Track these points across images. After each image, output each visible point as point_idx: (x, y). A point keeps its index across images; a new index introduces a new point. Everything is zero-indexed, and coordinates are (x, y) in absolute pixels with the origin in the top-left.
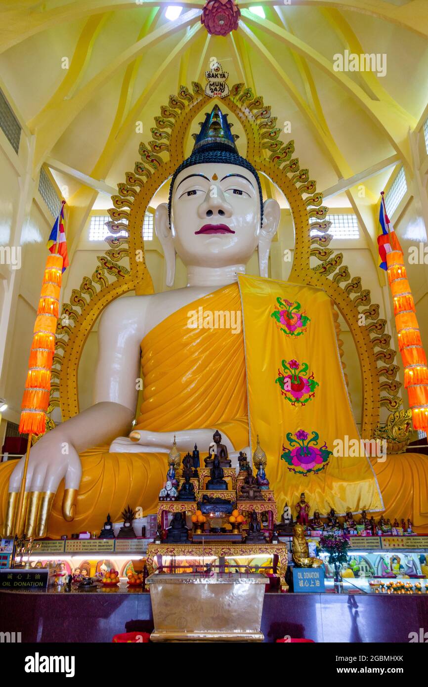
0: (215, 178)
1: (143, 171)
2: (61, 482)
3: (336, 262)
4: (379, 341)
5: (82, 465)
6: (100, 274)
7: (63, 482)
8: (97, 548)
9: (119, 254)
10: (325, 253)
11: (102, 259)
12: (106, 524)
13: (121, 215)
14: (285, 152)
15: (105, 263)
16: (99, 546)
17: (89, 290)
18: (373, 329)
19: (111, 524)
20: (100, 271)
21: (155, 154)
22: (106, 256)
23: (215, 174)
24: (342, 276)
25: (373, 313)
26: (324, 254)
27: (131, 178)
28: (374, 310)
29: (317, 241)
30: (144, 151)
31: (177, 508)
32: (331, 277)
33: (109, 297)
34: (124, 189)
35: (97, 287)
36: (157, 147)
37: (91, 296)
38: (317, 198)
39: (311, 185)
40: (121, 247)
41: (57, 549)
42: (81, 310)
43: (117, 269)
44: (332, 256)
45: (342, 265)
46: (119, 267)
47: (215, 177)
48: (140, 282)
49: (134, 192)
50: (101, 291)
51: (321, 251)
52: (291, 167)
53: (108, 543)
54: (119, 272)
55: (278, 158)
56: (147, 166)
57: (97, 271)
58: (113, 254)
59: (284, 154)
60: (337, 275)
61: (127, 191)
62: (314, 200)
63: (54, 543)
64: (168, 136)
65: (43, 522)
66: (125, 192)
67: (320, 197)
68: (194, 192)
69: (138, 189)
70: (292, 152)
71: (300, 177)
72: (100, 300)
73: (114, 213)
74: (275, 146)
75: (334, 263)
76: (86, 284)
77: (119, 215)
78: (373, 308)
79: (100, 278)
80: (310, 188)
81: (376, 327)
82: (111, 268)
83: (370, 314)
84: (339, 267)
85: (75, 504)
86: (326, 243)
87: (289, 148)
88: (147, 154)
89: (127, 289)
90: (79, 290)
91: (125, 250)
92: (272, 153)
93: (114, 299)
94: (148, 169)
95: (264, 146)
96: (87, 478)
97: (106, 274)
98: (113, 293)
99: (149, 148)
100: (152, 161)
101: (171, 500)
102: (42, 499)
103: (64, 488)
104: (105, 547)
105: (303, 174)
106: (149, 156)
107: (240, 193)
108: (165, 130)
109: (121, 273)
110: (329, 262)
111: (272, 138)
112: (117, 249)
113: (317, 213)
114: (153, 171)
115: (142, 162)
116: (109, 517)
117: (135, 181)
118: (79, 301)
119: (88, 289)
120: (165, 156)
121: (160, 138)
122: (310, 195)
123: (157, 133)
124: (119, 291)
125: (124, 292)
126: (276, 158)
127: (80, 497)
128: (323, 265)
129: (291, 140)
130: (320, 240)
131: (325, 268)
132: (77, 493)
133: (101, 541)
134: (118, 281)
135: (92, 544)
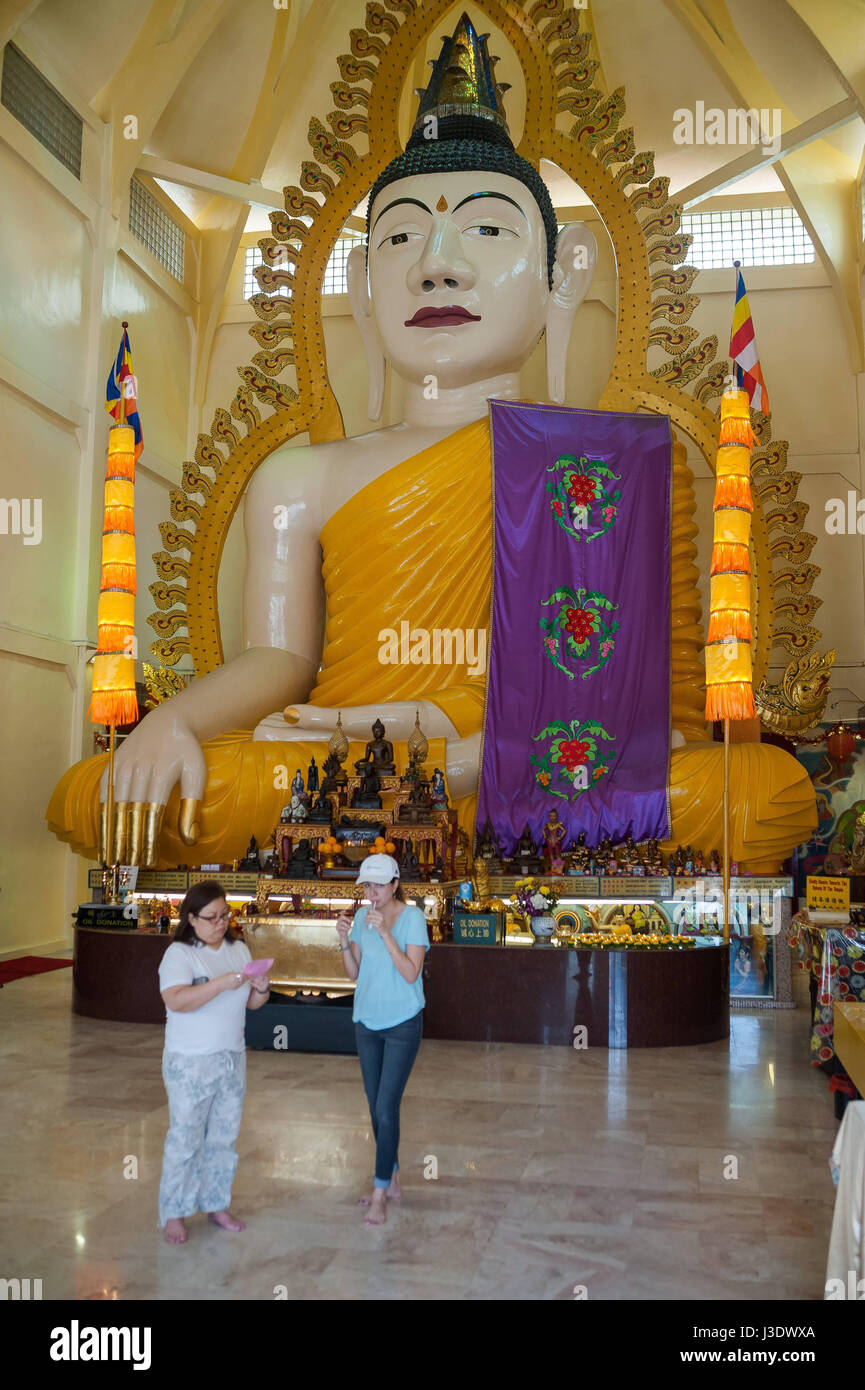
0: (442, 205)
1: (317, 181)
2: (174, 788)
3: (703, 354)
4: (781, 518)
5: (207, 762)
6: (244, 402)
7: (177, 788)
8: (234, 884)
9: (277, 360)
10: (681, 337)
11: (246, 373)
12: (250, 850)
13: (279, 279)
14: (604, 117)
15: (253, 380)
16: (237, 882)
17: (228, 434)
18: (769, 495)
19: (257, 852)
20: (244, 397)
21: (339, 140)
22: (254, 366)
23: (442, 197)
24: (713, 384)
25: (772, 460)
26: (677, 340)
27: (295, 199)
28: (776, 454)
29: (664, 312)
30: (319, 137)
31: (302, 833)
32: (690, 389)
33: (263, 447)
34: (281, 224)
35: (241, 428)
36: (345, 124)
37: (231, 447)
38: (670, 217)
39: (658, 189)
40: (279, 346)
41: (177, 885)
42: (214, 473)
43: (273, 389)
44: (696, 343)
45: (715, 361)
46: (278, 387)
47: (442, 203)
48: (317, 415)
49: (301, 226)
50: (248, 436)
51: (672, 334)
52: (616, 150)
53: (249, 877)
54: (279, 396)
55: (591, 130)
56: (325, 169)
57: (239, 397)
58: (266, 361)
59: (604, 121)
60: (703, 383)
61: (288, 229)
62: (662, 223)
63: (172, 876)
64: (366, 98)
65: (150, 846)
66: (285, 230)
67: (676, 215)
68: (404, 238)
69: (308, 222)
70: (620, 114)
71: (635, 172)
72: (246, 454)
73: (265, 276)
74: (585, 103)
75: (697, 358)
76: (221, 424)
77: (274, 279)
78: (775, 449)
79: (245, 411)
80: (654, 195)
81: (778, 489)
82: (264, 389)
83: (768, 462)
84: (710, 365)
85: (198, 821)
86: (684, 316)
87: (614, 107)
88: (324, 143)
89: (294, 431)
90: (209, 434)
91: (287, 353)
92: (579, 118)
93: (272, 449)
94: (327, 177)
95: (562, 105)
96: (215, 783)
97: (256, 402)
98: (270, 439)
99: (329, 129)
100: (336, 156)
101: (297, 822)
102: (145, 814)
103: (180, 796)
104: (246, 884)
105: (642, 165)
106: (328, 147)
107: (494, 231)
108: (360, 84)
109: (283, 399)
110: (688, 355)
111: (578, 85)
112: (272, 351)
113: (668, 251)
114: (336, 180)
115: (316, 162)
116: (253, 841)
117: (302, 205)
118: (210, 457)
119: (225, 432)
120: (360, 143)
121: (349, 102)
122: (654, 211)
123: (342, 93)
124: (281, 434)
125: (289, 437)
126: (586, 130)
127: (206, 811)
128: (674, 363)
129: (618, 86)
130: (671, 309)
131: (678, 370)
132: (200, 804)
133: (240, 875)
134: (277, 414)
135: (226, 879)
